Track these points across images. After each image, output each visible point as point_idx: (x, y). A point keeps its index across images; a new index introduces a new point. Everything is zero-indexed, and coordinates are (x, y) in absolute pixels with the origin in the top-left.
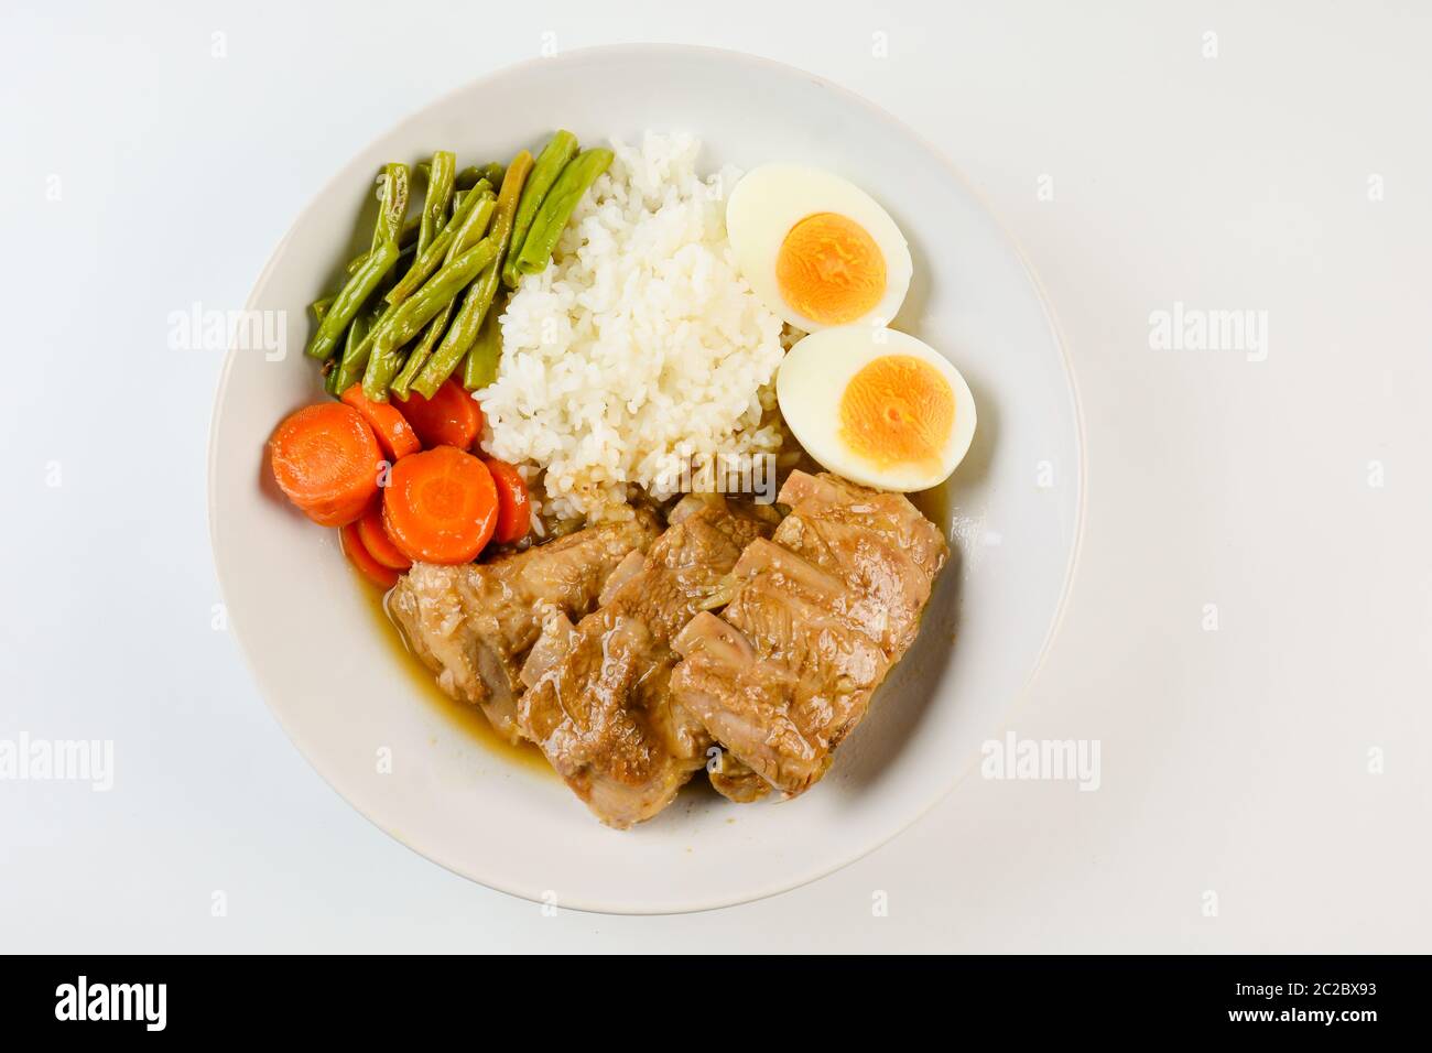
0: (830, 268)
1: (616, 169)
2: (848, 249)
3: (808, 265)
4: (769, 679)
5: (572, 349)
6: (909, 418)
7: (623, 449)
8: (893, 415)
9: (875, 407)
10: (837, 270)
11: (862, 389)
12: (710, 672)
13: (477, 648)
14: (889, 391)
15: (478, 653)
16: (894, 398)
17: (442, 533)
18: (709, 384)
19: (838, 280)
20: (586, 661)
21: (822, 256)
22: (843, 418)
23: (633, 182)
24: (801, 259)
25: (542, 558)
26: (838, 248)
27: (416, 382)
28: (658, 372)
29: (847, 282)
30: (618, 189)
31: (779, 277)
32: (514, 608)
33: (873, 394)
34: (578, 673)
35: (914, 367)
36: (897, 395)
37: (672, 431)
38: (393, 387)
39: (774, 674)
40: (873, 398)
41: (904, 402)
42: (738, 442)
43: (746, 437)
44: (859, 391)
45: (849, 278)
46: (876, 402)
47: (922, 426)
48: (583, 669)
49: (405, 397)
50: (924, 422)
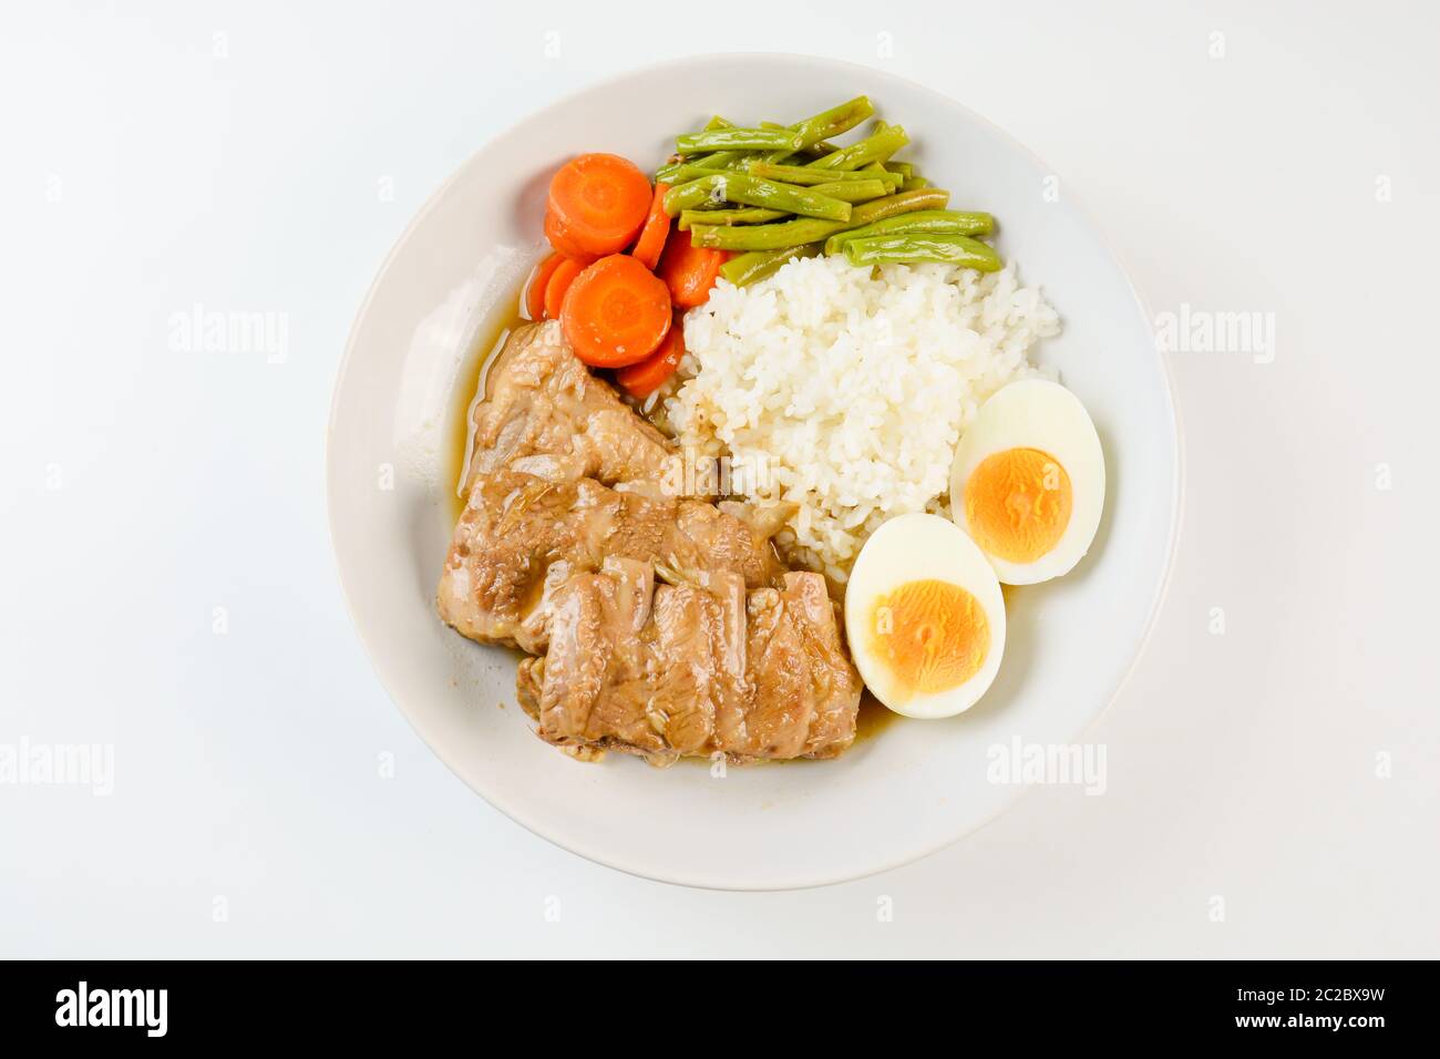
0: (1019, 502)
1: (989, 278)
2: (1045, 507)
3: (1009, 482)
4: (624, 653)
5: (806, 332)
6: (931, 651)
7: (752, 425)
8: (926, 635)
9: (923, 614)
10: (1019, 508)
11: (932, 595)
12: (601, 600)
13: (520, 413)
14: (944, 618)
15: (517, 416)
16: (941, 626)
17: (592, 324)
18: (851, 461)
19: (1013, 516)
20: (557, 501)
21: (1023, 488)
22: (896, 593)
23: (987, 299)
24: (1009, 472)
25: (625, 419)
26: (1040, 497)
27: (698, 227)
28: (833, 412)
29: (1017, 524)
30: (972, 290)
31: (982, 465)
32: (570, 422)
33: (934, 606)
34: (543, 501)
35: (979, 626)
36: (945, 627)
37: (792, 457)
38: (683, 212)
39: (631, 655)
40: (930, 606)
41: (944, 635)
42: (822, 519)
43: (830, 522)
44: (928, 593)
45: (1021, 524)
46: (927, 614)
47: (932, 664)
48: (548, 502)
49: (682, 227)
50: (936, 664)
